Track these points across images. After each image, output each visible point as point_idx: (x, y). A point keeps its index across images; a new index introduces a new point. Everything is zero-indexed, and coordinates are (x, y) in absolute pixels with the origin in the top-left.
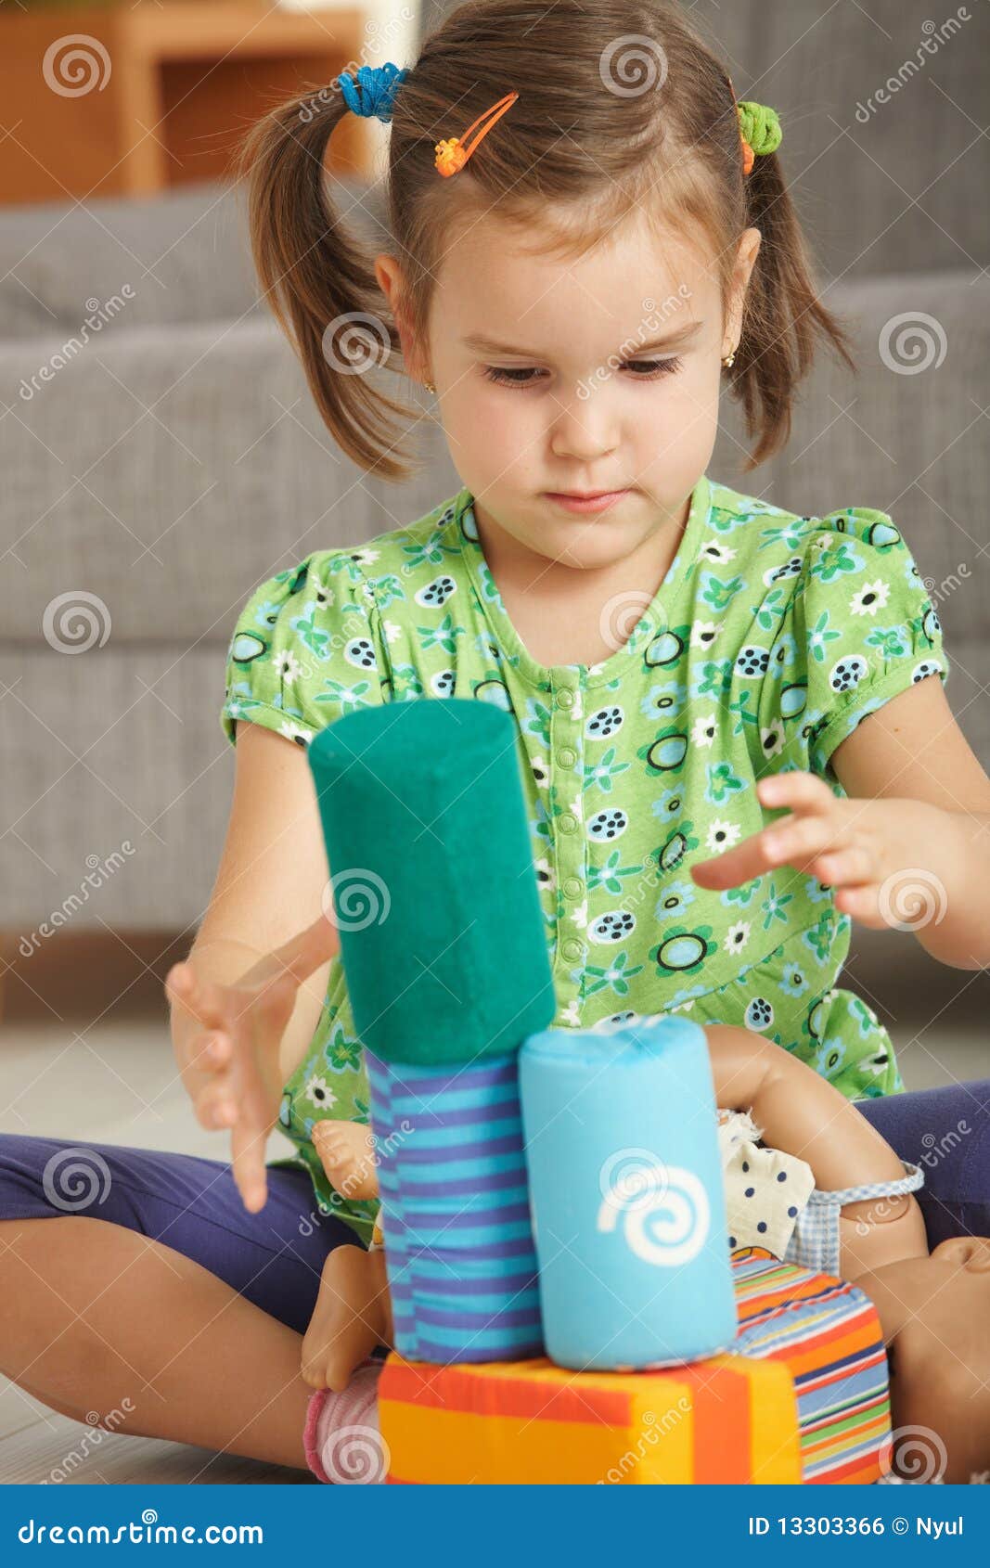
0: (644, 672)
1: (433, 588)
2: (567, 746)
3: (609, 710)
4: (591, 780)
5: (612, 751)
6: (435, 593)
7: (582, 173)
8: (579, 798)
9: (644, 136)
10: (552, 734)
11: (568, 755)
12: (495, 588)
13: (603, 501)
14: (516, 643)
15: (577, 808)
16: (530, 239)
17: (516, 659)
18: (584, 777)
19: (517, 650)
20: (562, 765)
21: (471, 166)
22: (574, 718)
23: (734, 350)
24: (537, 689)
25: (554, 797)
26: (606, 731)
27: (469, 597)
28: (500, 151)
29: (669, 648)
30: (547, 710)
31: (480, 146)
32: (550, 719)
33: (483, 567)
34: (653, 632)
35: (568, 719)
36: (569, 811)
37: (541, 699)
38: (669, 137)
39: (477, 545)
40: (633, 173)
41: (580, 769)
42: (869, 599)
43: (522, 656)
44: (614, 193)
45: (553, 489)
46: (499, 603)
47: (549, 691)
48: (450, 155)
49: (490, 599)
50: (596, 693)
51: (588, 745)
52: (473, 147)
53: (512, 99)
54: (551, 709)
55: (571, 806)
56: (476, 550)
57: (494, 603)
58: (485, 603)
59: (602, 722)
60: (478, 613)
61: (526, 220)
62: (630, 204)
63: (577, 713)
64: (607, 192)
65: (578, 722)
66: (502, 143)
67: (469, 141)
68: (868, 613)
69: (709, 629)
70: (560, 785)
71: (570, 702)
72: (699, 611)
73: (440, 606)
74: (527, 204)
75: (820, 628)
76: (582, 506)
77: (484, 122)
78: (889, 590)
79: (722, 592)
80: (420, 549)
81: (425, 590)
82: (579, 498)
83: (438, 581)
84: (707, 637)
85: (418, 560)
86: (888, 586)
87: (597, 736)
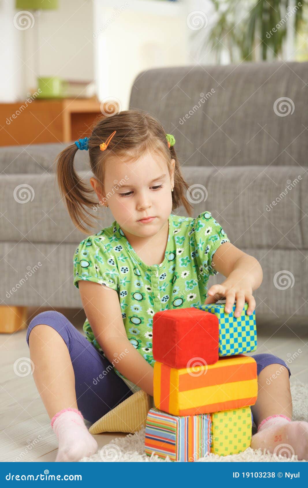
0: (168, 262)
1: (117, 247)
2: (155, 283)
3: (163, 274)
4: (161, 290)
5: (165, 283)
6: (117, 249)
7: (134, 143)
8: (159, 294)
9: (146, 135)
10: (151, 280)
11: (156, 285)
12: (132, 247)
13: (151, 219)
14: (140, 260)
15: (159, 297)
16: (123, 159)
17: (141, 264)
18: (159, 289)
19: (141, 262)
20: (155, 287)
21: (108, 148)
22: (157, 277)
23: (173, 188)
24: (147, 270)
25: (153, 294)
26: (164, 278)
27: (125, 249)
28: (114, 142)
29: (172, 256)
30: (150, 275)
31: (110, 143)
32: (151, 277)
33: (127, 243)
34: (169, 253)
35: (155, 277)
36: (157, 297)
37: (148, 273)
38: (151, 135)
39: (125, 237)
40: (145, 142)
41: (159, 288)
42: (208, 231)
43: (142, 263)
44: (141, 146)
45: (140, 219)
46: (133, 250)
47: (150, 271)
48: (103, 146)
49: (131, 250)
50: (161, 270)
51: (160, 282)
52: (108, 144)
53: (115, 132)
54: (151, 275)
55: (158, 296)
56: (125, 238)
57: (132, 251)
58: (130, 250)
59: (163, 277)
60: (129, 253)
61: (123, 155)
62: (145, 148)
63: (157, 275)
64: (140, 146)
65: (158, 278)
66: (114, 141)
67: (107, 143)
68: (209, 234)
69: (180, 250)
70: (155, 292)
71: (155, 273)
72: (177, 246)
73: (119, 252)
74: (123, 151)
75: (200, 243)
76: (146, 221)
77: (110, 138)
78: (212, 228)
79: (180, 240)
80: (111, 238)
81: (115, 248)
82: (145, 219)
83: (118, 246)
84: (180, 252)
85: (112, 240)
86: (211, 227)
87: (162, 280)
